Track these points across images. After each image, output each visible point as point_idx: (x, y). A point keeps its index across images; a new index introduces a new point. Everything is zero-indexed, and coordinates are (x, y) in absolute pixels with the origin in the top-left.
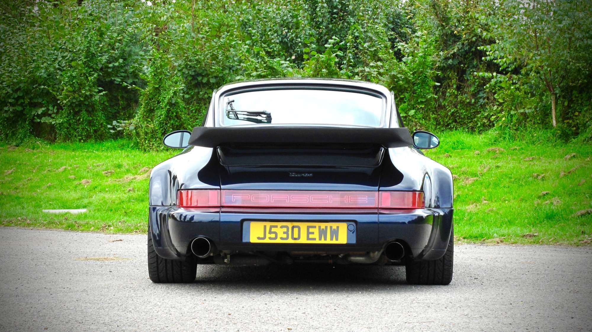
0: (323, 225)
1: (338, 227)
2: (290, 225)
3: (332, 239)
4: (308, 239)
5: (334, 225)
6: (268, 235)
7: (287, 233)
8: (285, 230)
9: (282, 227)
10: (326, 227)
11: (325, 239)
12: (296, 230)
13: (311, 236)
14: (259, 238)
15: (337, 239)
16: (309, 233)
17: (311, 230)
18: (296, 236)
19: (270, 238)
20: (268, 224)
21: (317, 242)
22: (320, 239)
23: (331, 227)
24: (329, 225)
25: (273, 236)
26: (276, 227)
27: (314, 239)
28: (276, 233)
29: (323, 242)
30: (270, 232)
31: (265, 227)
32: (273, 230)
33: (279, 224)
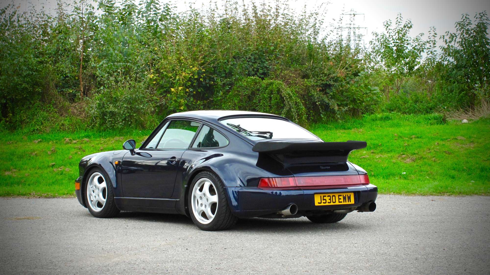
0: (344, 195)
1: (350, 195)
2: (331, 195)
3: (348, 202)
4: (339, 202)
5: (349, 194)
6: (323, 201)
7: (330, 199)
8: (329, 198)
9: (328, 196)
10: (346, 195)
11: (346, 202)
12: (334, 197)
13: (340, 201)
14: (319, 203)
15: (350, 202)
16: (339, 199)
17: (340, 197)
18: (334, 201)
19: (324, 203)
20: (322, 195)
21: (343, 203)
22: (344, 202)
23: (348, 195)
24: (347, 194)
25: (325, 201)
26: (325, 196)
27: (341, 202)
28: (325, 200)
29: (345, 203)
30: (324, 200)
31: (321, 197)
32: (325, 198)
33: (327, 195)
